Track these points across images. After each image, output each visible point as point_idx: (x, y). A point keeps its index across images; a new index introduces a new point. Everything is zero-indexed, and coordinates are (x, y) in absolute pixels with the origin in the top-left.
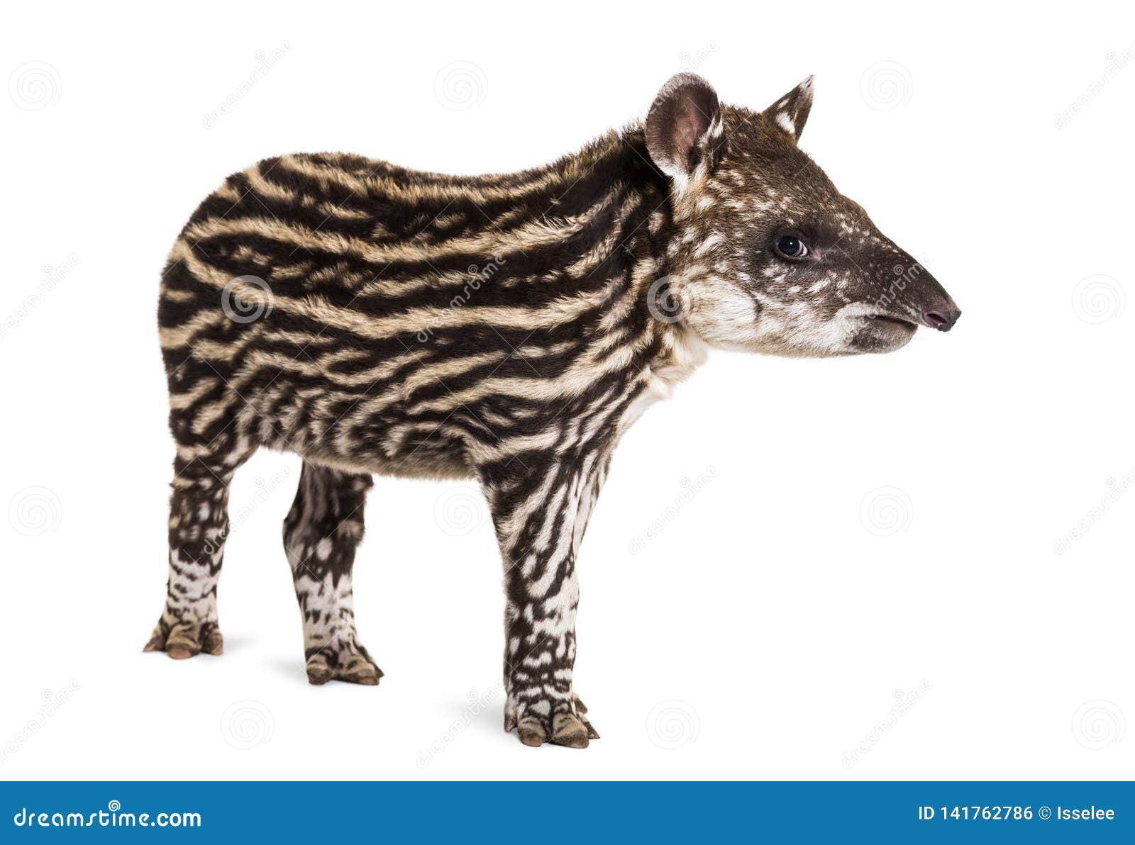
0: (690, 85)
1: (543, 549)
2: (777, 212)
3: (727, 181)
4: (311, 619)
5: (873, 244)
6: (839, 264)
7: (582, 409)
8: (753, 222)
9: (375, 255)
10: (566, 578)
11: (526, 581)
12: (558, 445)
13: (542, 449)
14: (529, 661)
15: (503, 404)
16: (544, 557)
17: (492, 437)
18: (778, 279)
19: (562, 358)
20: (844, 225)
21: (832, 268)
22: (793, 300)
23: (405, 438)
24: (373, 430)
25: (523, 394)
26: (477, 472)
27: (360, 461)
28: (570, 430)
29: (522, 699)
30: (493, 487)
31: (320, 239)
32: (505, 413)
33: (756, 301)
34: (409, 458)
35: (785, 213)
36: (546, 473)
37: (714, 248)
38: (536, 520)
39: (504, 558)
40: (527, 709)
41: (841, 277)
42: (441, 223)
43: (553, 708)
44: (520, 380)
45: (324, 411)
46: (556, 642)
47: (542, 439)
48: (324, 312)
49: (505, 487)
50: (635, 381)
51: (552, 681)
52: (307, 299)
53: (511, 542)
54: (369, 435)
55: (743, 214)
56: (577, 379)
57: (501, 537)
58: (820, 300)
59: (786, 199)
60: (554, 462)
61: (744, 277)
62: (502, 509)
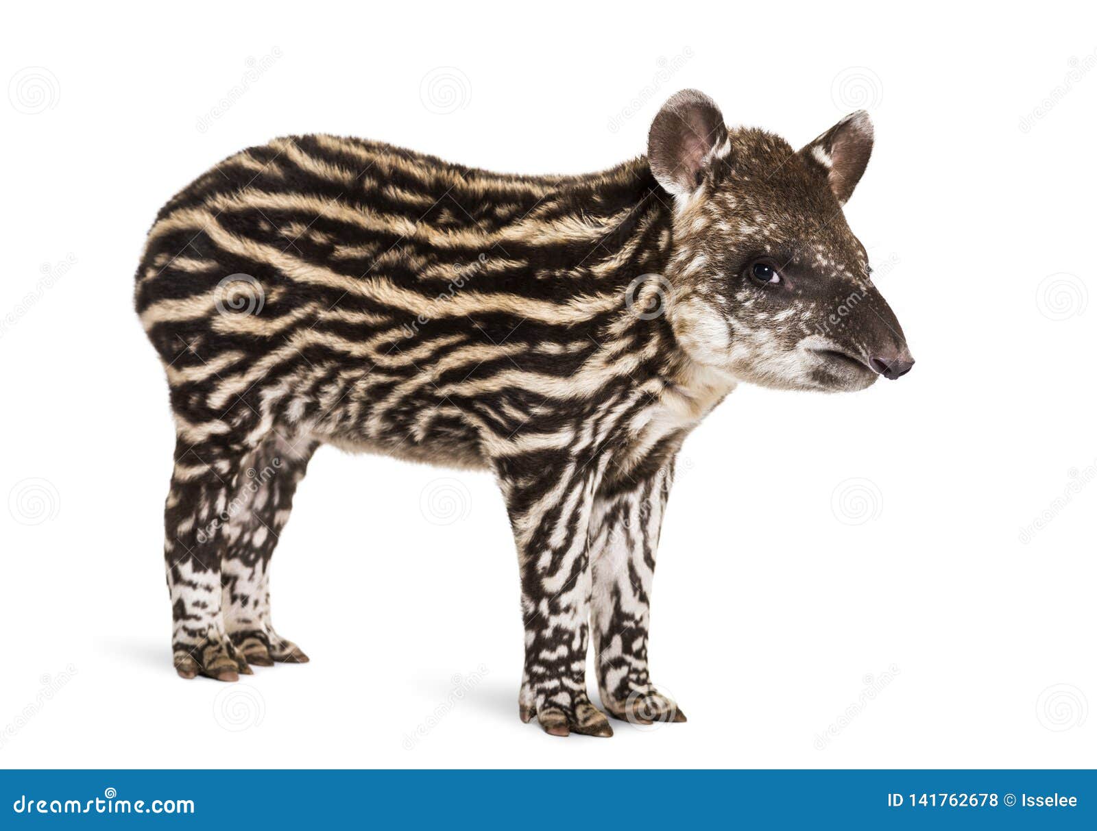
0: (697, 103)
1: (559, 546)
2: (758, 237)
3: (722, 203)
4: (239, 602)
5: (844, 278)
6: (808, 296)
7: (594, 410)
8: (734, 245)
9: (438, 239)
10: (581, 574)
11: (541, 576)
12: (574, 445)
13: (557, 448)
14: (545, 655)
15: (522, 398)
16: (560, 553)
17: (509, 431)
18: (747, 304)
19: (577, 357)
20: (819, 257)
21: (801, 298)
22: (759, 327)
23: (430, 423)
24: (405, 413)
25: (542, 391)
26: (492, 465)
27: (386, 445)
28: (584, 432)
29: (540, 692)
30: (509, 481)
31: (388, 222)
32: (522, 407)
33: (730, 326)
34: (434, 444)
35: (767, 240)
36: (561, 472)
37: (699, 269)
38: (551, 516)
39: (519, 552)
40: (546, 701)
41: (806, 308)
42: (501, 211)
43: (573, 699)
44: (539, 376)
45: (362, 394)
46: (572, 636)
47: (557, 438)
48: (386, 293)
49: (521, 484)
50: (639, 389)
51: (569, 674)
52: (371, 280)
53: (527, 538)
54: (401, 417)
55: (727, 237)
56: (589, 380)
57: (518, 532)
58: (784, 329)
59: (772, 226)
60: (570, 461)
61: (721, 299)
62: (518, 504)
